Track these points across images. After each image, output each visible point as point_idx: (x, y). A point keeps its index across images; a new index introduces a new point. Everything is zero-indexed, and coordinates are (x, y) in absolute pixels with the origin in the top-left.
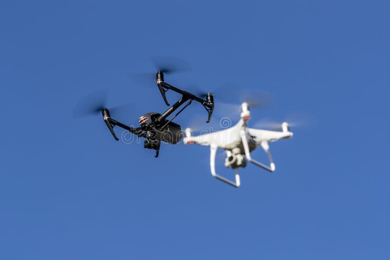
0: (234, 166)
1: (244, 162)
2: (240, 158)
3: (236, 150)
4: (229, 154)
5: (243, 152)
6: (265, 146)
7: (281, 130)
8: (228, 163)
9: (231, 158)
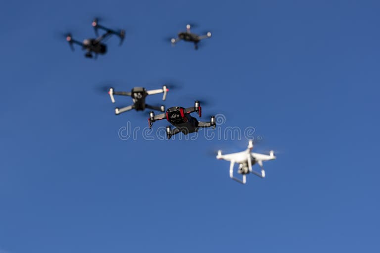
0: (243, 173)
1: (248, 172)
2: (246, 169)
3: (245, 165)
4: (241, 166)
5: (248, 166)
6: (260, 163)
7: (269, 155)
8: (239, 172)
9: (241, 169)
